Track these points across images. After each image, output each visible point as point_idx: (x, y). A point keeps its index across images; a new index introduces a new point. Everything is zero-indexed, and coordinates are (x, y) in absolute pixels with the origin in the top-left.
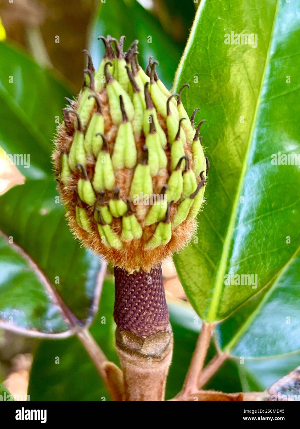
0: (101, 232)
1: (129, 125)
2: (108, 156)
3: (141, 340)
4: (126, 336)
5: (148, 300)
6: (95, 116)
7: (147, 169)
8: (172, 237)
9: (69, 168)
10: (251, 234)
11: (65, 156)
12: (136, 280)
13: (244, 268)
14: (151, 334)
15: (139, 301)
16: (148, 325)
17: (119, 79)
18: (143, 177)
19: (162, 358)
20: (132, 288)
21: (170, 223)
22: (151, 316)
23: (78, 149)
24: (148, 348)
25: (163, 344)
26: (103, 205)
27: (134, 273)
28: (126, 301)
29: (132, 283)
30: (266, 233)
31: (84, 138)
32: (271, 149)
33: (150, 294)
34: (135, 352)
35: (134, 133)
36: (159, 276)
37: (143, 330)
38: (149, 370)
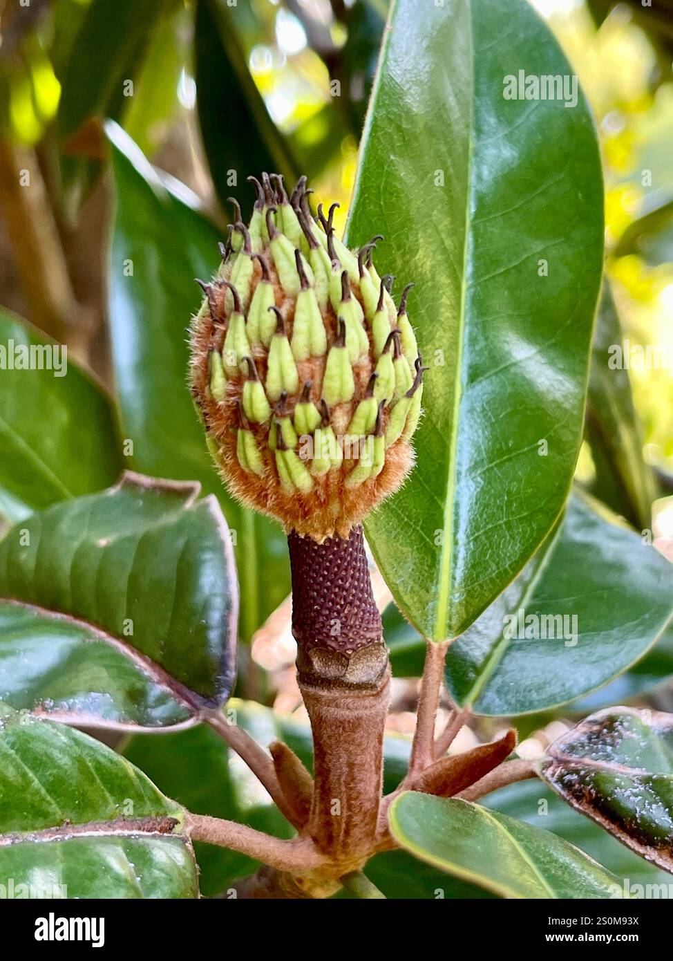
0: (280, 464)
1: (311, 292)
2: (285, 340)
3: (344, 659)
4: (319, 658)
5: (350, 586)
6: (259, 287)
7: (345, 352)
8: (385, 461)
9: (225, 371)
10: (484, 492)
11: (216, 355)
12: (329, 553)
13: (481, 546)
14: (359, 646)
15: (337, 590)
16: (354, 629)
17: (286, 233)
18: (341, 365)
19: (379, 689)
20: (324, 569)
21: (383, 437)
22: (356, 614)
23: (238, 339)
24: (356, 672)
25: (377, 664)
26: (284, 416)
27: (325, 542)
28: (315, 594)
29: (323, 560)
30: (507, 489)
31: (246, 320)
32: (494, 357)
33: (353, 577)
34: (338, 683)
35: (319, 305)
36: (359, 547)
37: (346, 640)
38: (361, 712)
